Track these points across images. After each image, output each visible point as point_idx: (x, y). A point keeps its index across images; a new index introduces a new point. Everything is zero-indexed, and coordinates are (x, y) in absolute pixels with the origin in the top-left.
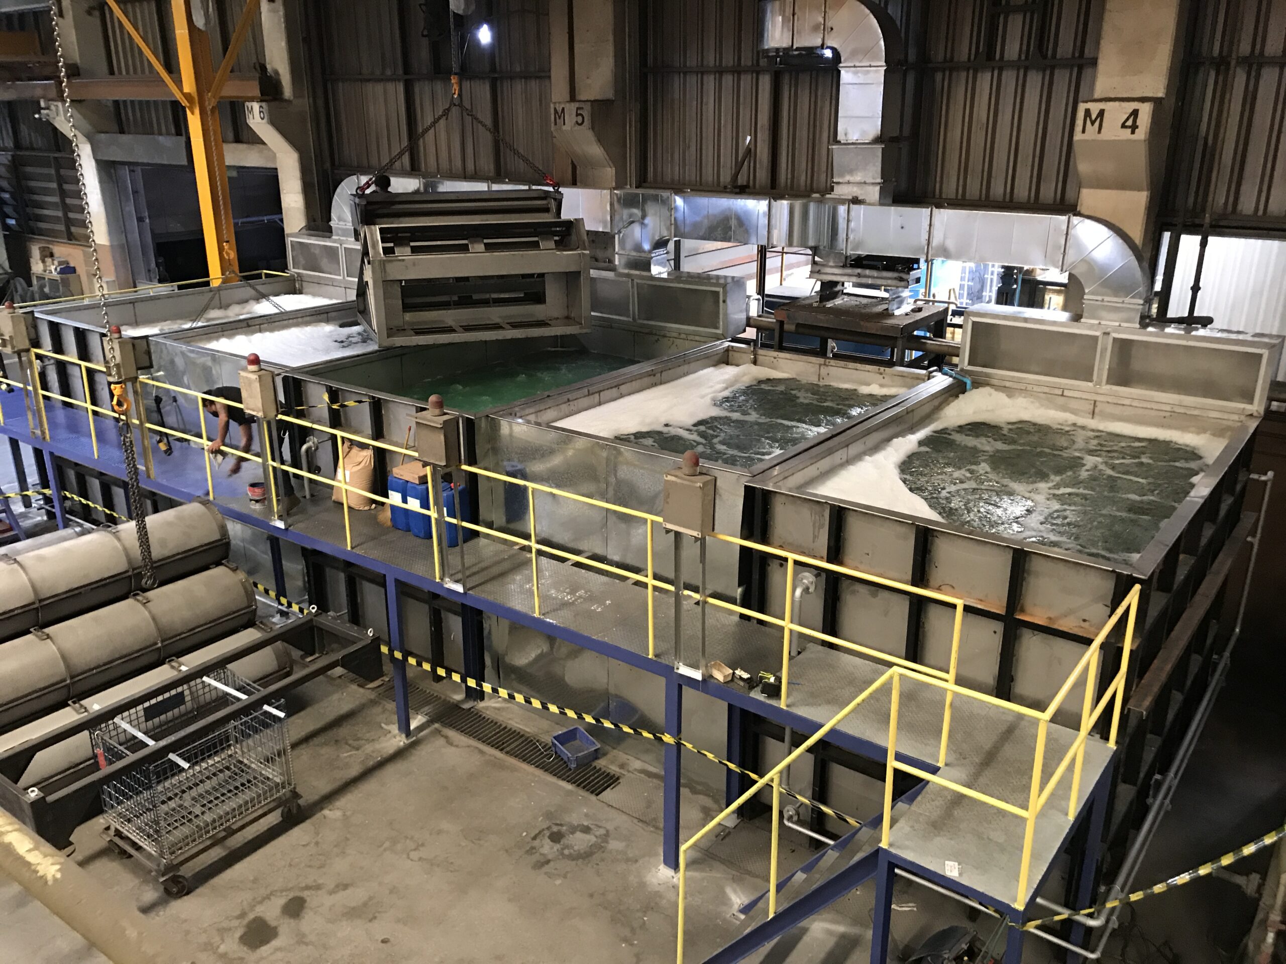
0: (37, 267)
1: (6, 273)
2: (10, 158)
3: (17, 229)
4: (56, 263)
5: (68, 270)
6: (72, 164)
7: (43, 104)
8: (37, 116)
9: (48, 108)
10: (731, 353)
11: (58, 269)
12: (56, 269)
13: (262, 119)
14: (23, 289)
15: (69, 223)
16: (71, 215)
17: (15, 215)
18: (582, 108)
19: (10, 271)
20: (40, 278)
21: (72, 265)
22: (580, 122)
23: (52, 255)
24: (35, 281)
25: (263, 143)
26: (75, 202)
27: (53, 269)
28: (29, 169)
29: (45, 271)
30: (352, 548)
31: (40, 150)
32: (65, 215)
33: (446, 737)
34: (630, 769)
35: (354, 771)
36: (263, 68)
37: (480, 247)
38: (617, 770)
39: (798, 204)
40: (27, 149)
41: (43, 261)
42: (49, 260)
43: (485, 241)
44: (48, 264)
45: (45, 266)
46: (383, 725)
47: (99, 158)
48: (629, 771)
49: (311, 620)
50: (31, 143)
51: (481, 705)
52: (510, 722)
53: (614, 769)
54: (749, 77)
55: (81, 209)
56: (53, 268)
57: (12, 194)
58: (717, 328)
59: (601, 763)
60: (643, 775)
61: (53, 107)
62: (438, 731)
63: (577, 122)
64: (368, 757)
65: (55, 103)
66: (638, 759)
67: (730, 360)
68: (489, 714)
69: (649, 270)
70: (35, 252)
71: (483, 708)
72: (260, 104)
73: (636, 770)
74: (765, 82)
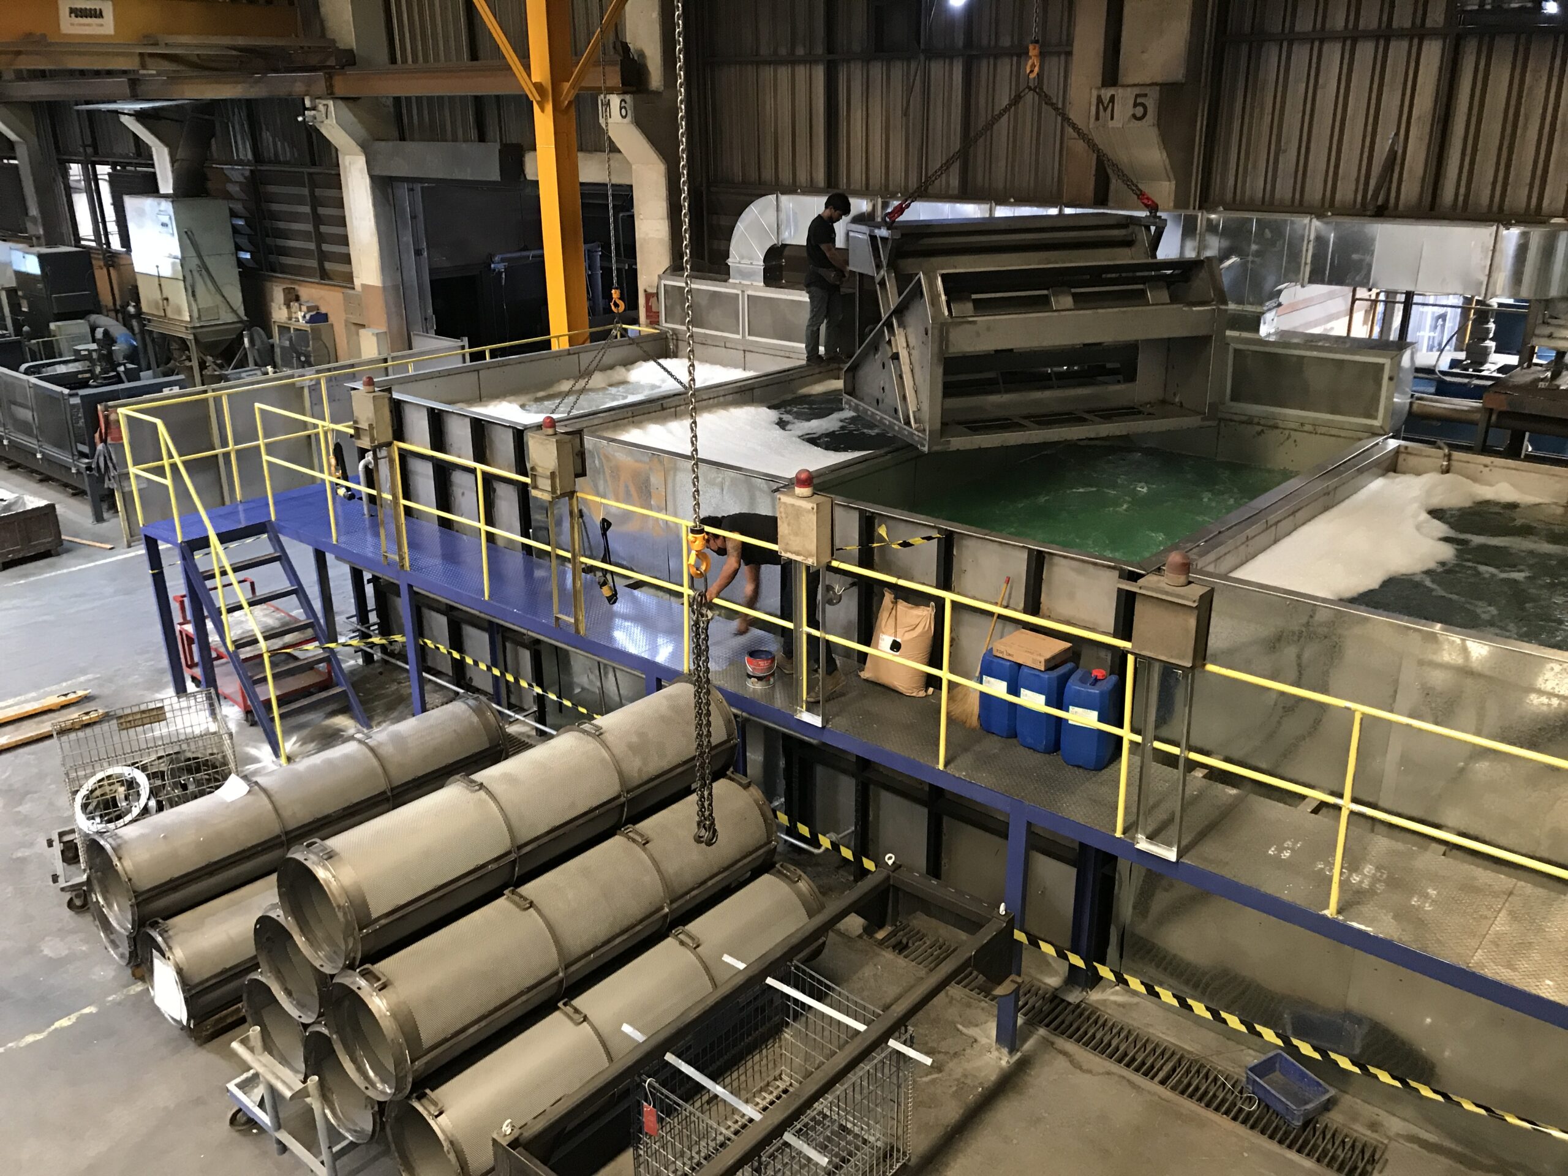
0: (279, 313)
1: (241, 321)
2: (247, 173)
3: (252, 265)
4: (304, 308)
5: (319, 318)
6: (335, 182)
7: (308, 103)
8: (300, 119)
9: (314, 108)
10: (1402, 457)
11: (308, 317)
12: (304, 317)
13: (624, 117)
14: (262, 342)
15: (323, 257)
16: (325, 247)
17: (252, 248)
18: (1145, 95)
19: (245, 318)
20: (284, 329)
21: (323, 310)
22: (1139, 115)
23: (297, 299)
24: (276, 330)
25: (619, 152)
26: (336, 230)
27: (301, 317)
28: (272, 189)
29: (290, 319)
30: (946, 765)
31: (286, 163)
32: (319, 247)
33: (1065, 1054)
34: (1391, 1134)
35: (951, 1112)
36: (625, 47)
37: (1067, 301)
38: (1369, 1133)
39: (1537, 235)
40: (270, 162)
41: (288, 307)
42: (295, 305)
43: (1073, 290)
44: (293, 310)
45: (290, 312)
46: (960, 1027)
47: (377, 172)
48: (1390, 1138)
49: (888, 878)
50: (276, 154)
51: (1095, 996)
52: (1151, 1030)
53: (1361, 1131)
54: (1405, 44)
55: (344, 240)
56: (300, 315)
57: (246, 219)
58: (1375, 418)
59: (1335, 1118)
60: (1416, 1147)
61: (321, 108)
62: (1047, 1044)
63: (1134, 116)
64: (961, 1085)
65: (325, 102)
66: (1394, 1115)
67: (1399, 468)
68: (1114, 1015)
69: (1257, 330)
70: (278, 295)
71: (1097, 1001)
72: (622, 97)
73: (1398, 1135)
74: (1432, 53)
